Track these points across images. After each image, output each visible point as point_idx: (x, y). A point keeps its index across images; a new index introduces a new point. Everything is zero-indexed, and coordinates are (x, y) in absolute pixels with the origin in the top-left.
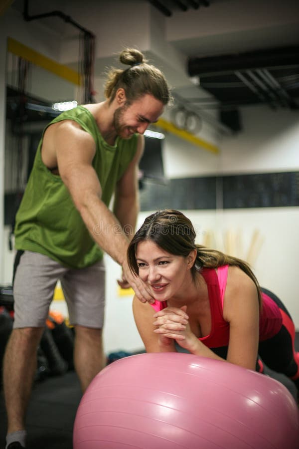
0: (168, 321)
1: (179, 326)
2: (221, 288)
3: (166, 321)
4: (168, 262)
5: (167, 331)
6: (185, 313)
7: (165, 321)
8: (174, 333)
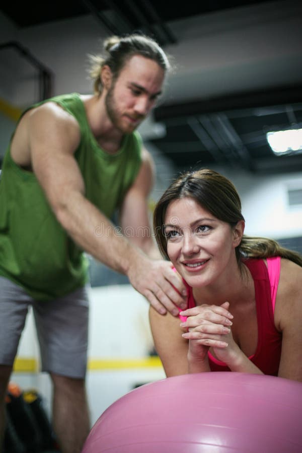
0: (205, 322)
1: (221, 328)
2: (272, 284)
3: (202, 321)
4: (211, 228)
5: (204, 335)
6: (227, 312)
7: (200, 322)
8: (213, 339)
